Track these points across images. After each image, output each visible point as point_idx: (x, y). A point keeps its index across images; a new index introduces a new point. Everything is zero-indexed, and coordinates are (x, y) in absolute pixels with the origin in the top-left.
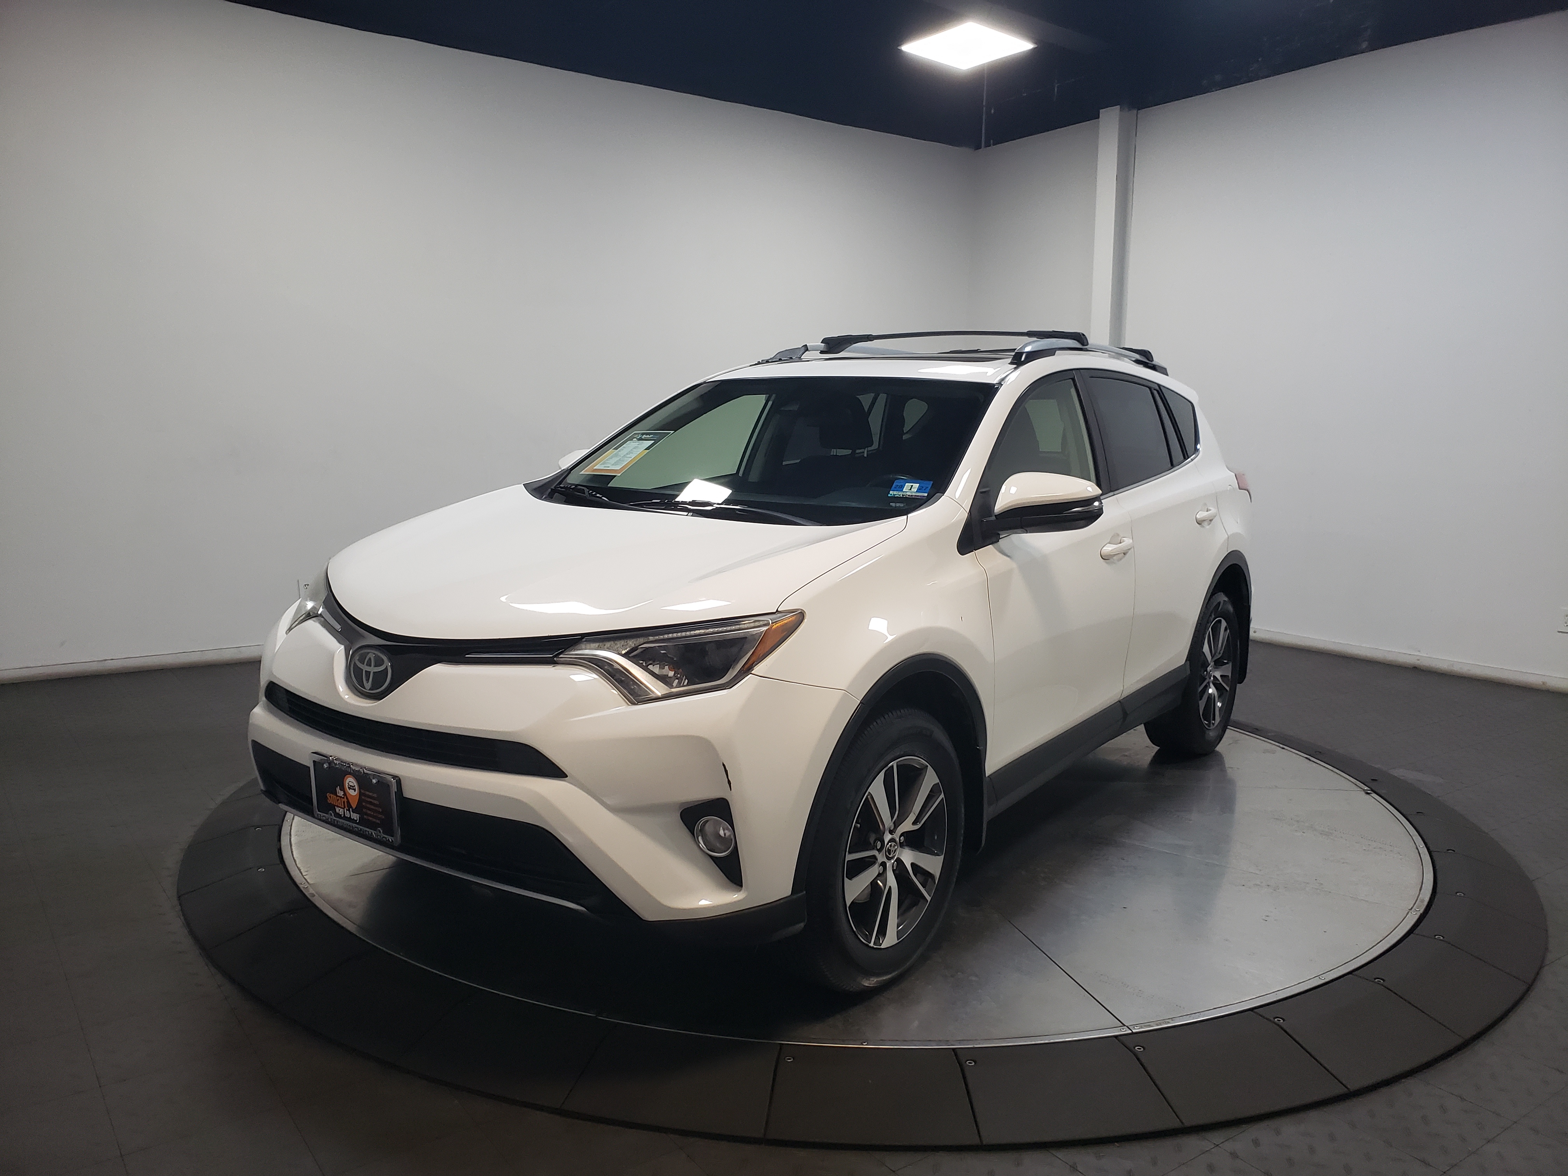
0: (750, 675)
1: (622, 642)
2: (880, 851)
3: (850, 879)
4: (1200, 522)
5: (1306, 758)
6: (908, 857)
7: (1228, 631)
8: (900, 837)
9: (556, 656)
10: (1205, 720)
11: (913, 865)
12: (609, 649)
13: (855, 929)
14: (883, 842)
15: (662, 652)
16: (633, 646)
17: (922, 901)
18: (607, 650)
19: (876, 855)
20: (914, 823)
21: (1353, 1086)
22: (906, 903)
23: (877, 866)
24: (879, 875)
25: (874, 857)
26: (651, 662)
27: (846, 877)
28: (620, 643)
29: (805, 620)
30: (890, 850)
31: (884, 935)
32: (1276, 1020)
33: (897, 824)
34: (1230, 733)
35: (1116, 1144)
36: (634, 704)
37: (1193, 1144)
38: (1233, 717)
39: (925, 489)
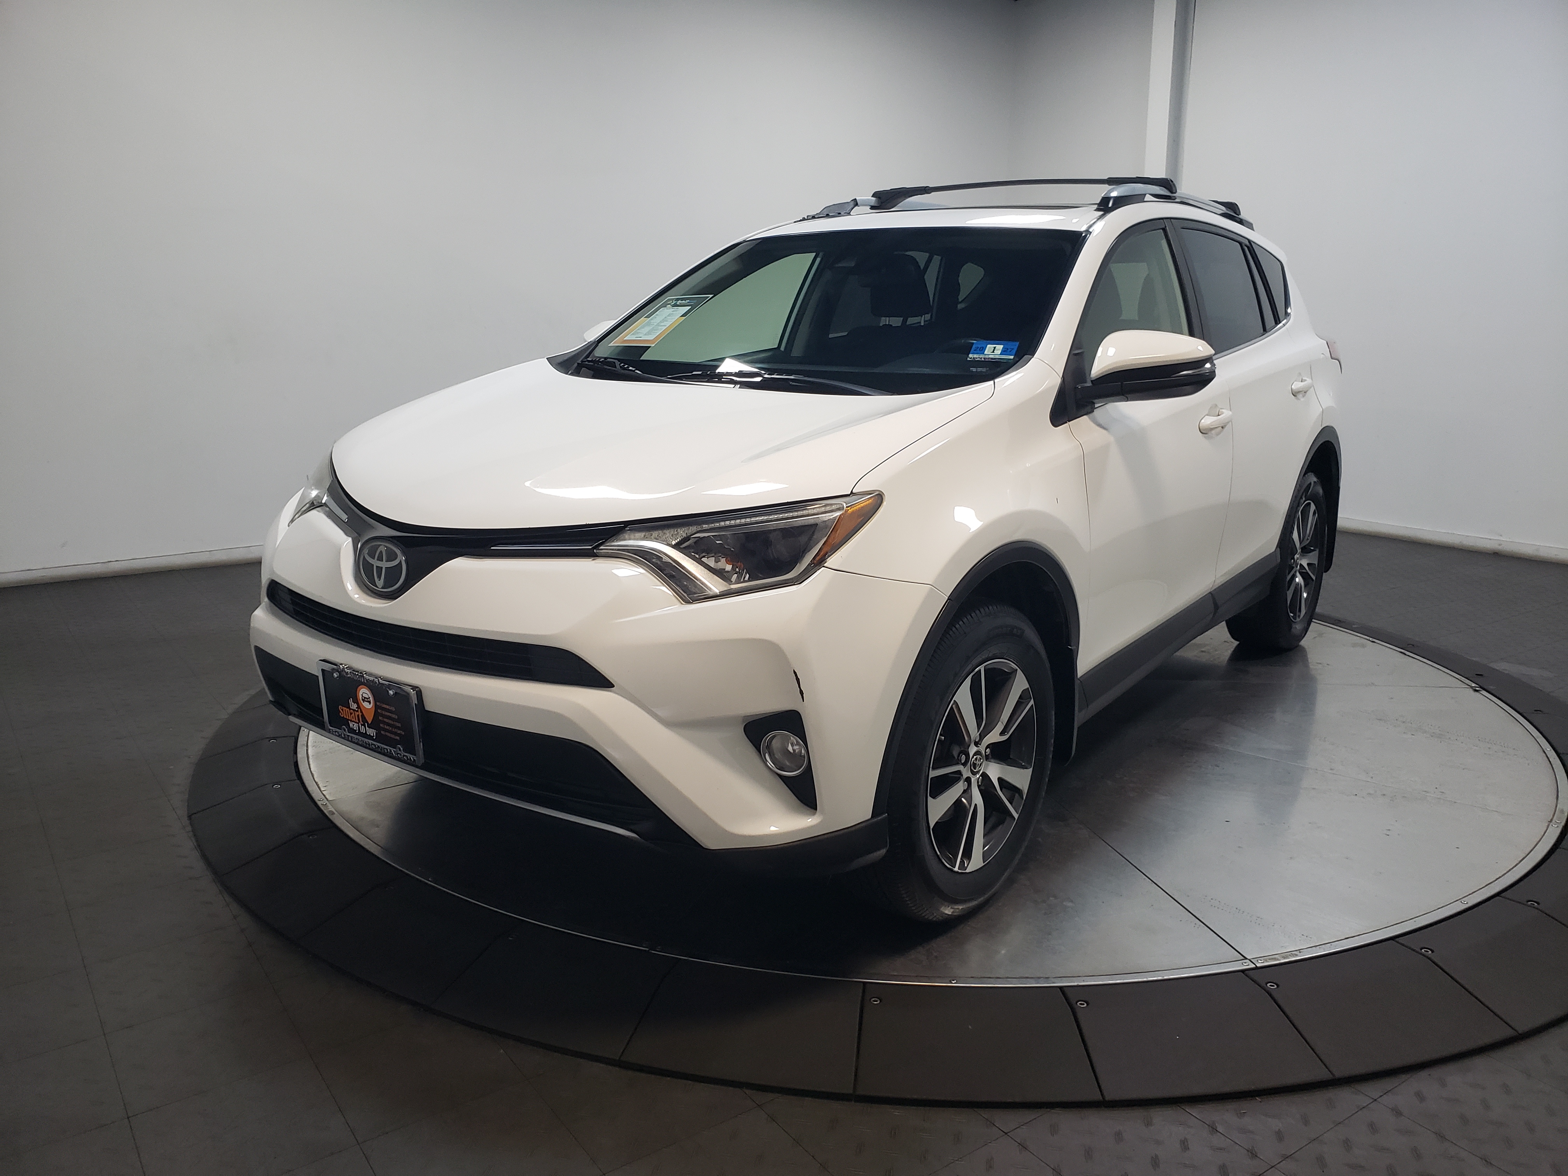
0: (823, 568)
1: (672, 531)
2: (964, 764)
3: (934, 797)
4: (1295, 394)
5: (1401, 652)
6: (994, 771)
7: (1317, 515)
8: (986, 749)
9: (597, 547)
10: (1291, 613)
11: (1000, 780)
12: (657, 539)
13: (939, 853)
14: (967, 755)
15: (718, 542)
16: (685, 535)
17: (1008, 819)
18: (655, 540)
19: (962, 770)
20: (1002, 734)
21: (1522, 1028)
22: (992, 820)
23: (962, 782)
24: (965, 791)
25: (959, 773)
26: (704, 554)
27: (930, 796)
28: (668, 533)
29: (885, 503)
30: (976, 764)
31: (969, 858)
32: (1423, 950)
33: (982, 736)
34: (1315, 626)
35: (1257, 1098)
36: (688, 602)
37: (1346, 1097)
38: (1318, 610)
39: (1010, 351)
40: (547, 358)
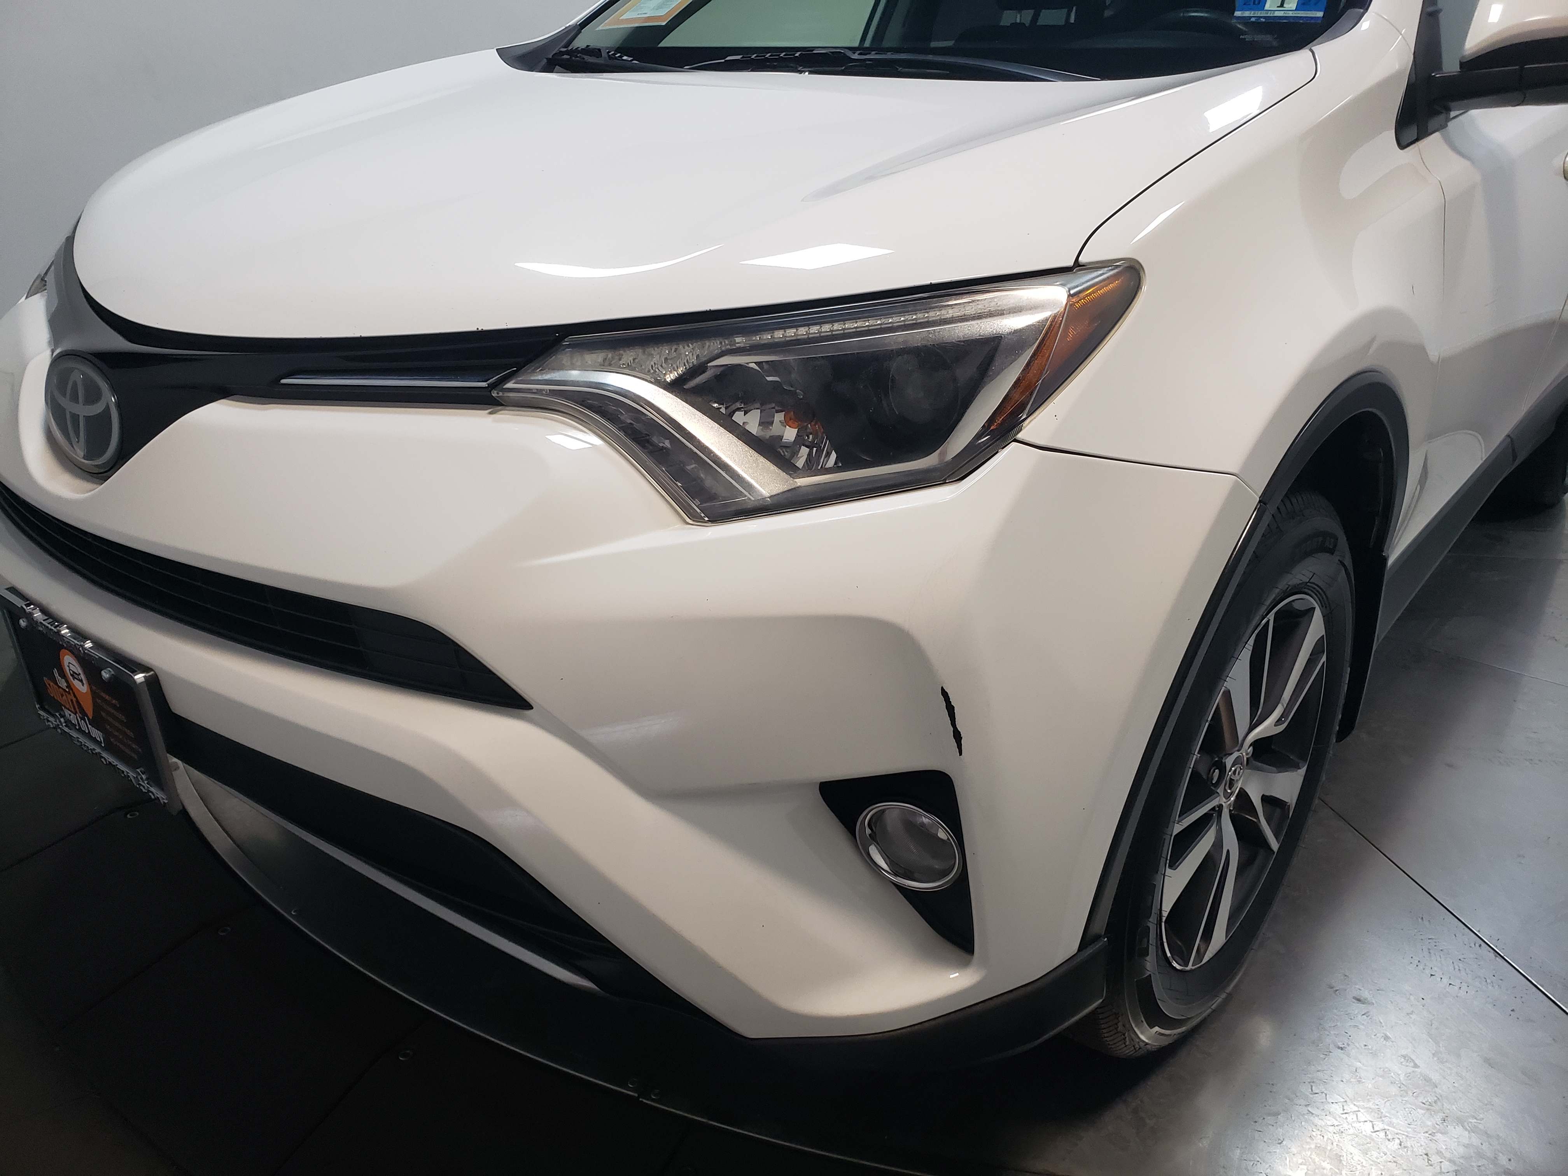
0: (1013, 443)
1: (666, 350)
2: (1217, 787)
3: (1174, 866)
6: (1256, 783)
8: (1251, 751)
9: (493, 386)
11: (1264, 797)
12: (634, 369)
14: (1225, 770)
15: (769, 379)
16: (694, 360)
17: (1267, 856)
18: (627, 371)
20: (1279, 721)
23: (1211, 825)
24: (1214, 840)
25: (1211, 809)
26: (738, 405)
27: (1169, 866)
28: (659, 354)
29: (1145, 288)
31: (1209, 940)
33: (1250, 731)
36: (696, 519)
39: (1315, 4)
40: (497, 49)
